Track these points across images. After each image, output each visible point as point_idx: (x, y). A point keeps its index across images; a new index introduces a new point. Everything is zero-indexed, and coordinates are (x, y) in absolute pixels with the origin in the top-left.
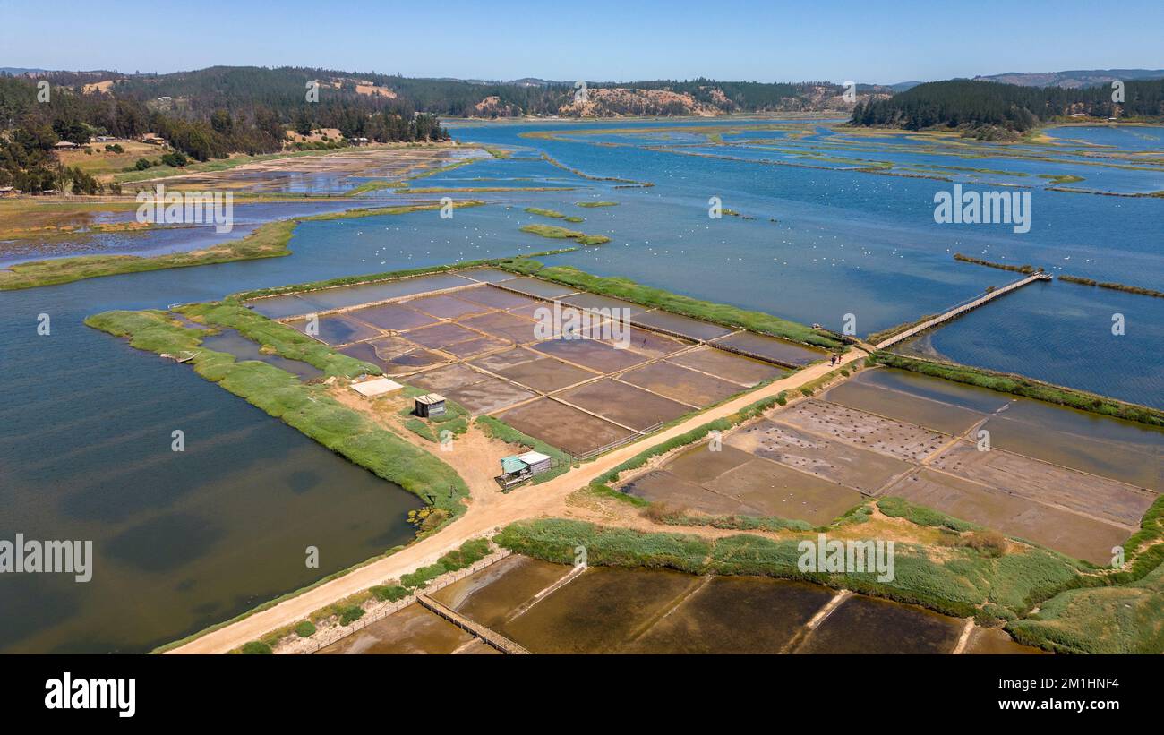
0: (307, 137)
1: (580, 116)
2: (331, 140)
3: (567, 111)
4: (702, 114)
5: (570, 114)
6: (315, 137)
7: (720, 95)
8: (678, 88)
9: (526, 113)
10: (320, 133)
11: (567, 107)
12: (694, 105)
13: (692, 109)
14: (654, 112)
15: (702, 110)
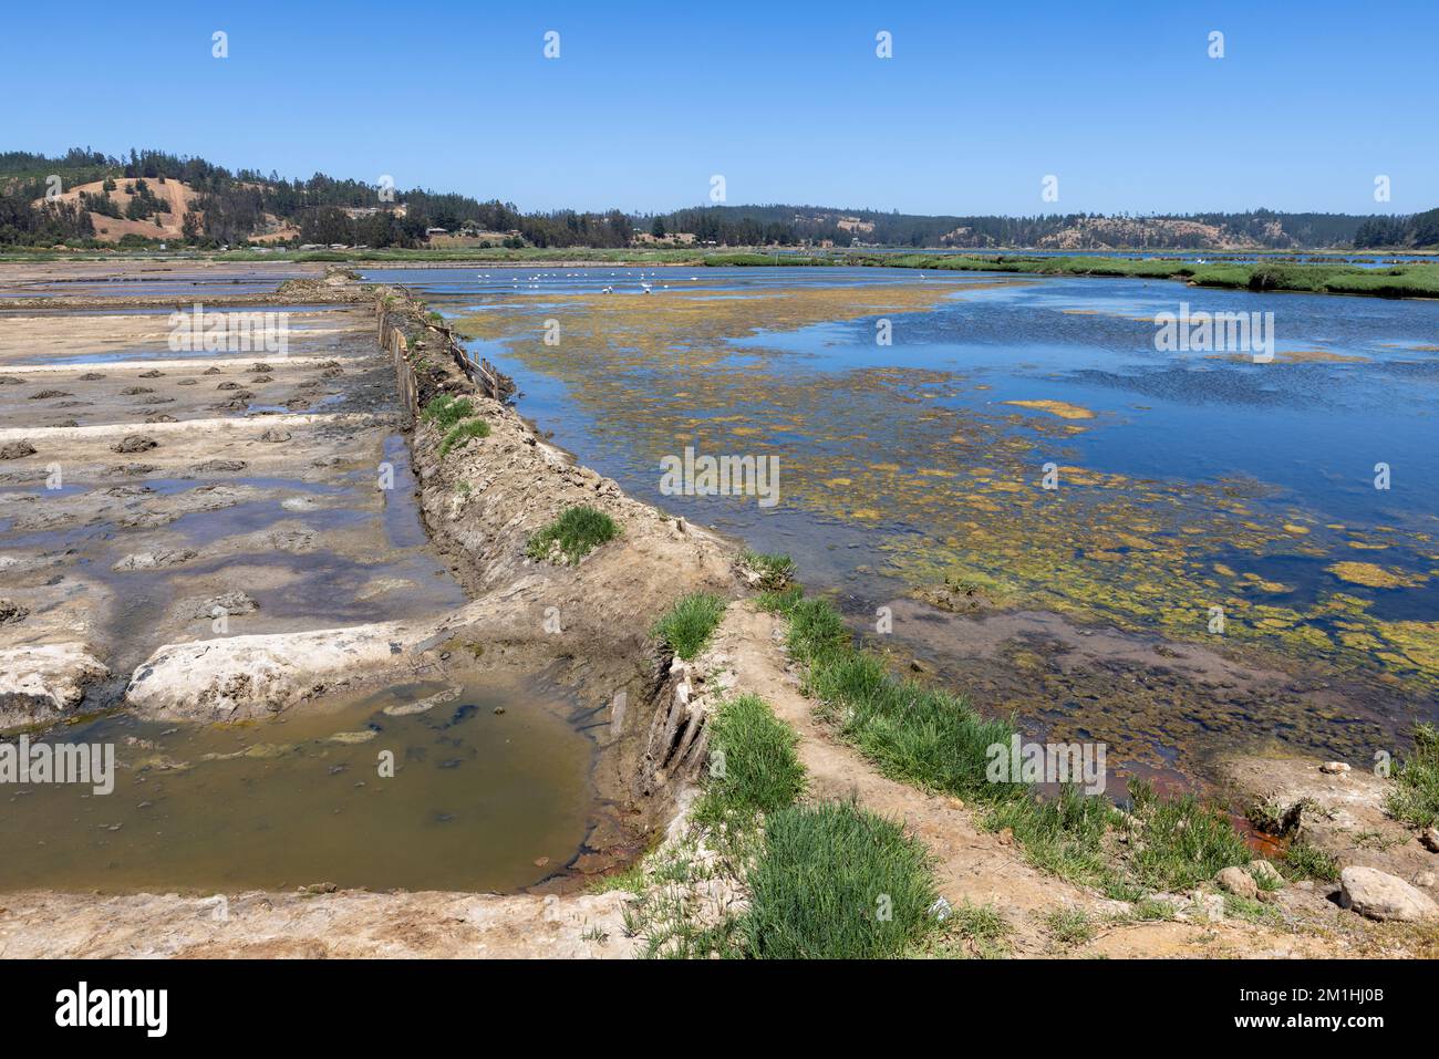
0: (660, 240)
1: (1058, 247)
2: (682, 242)
3: (1046, 242)
4: (1227, 247)
5: (1049, 245)
6: (669, 239)
7: (1276, 229)
8: (1213, 220)
9: (998, 244)
10: (674, 236)
11: (1050, 239)
12: (1219, 238)
13: (1215, 242)
14: (1159, 243)
15: (1227, 243)
